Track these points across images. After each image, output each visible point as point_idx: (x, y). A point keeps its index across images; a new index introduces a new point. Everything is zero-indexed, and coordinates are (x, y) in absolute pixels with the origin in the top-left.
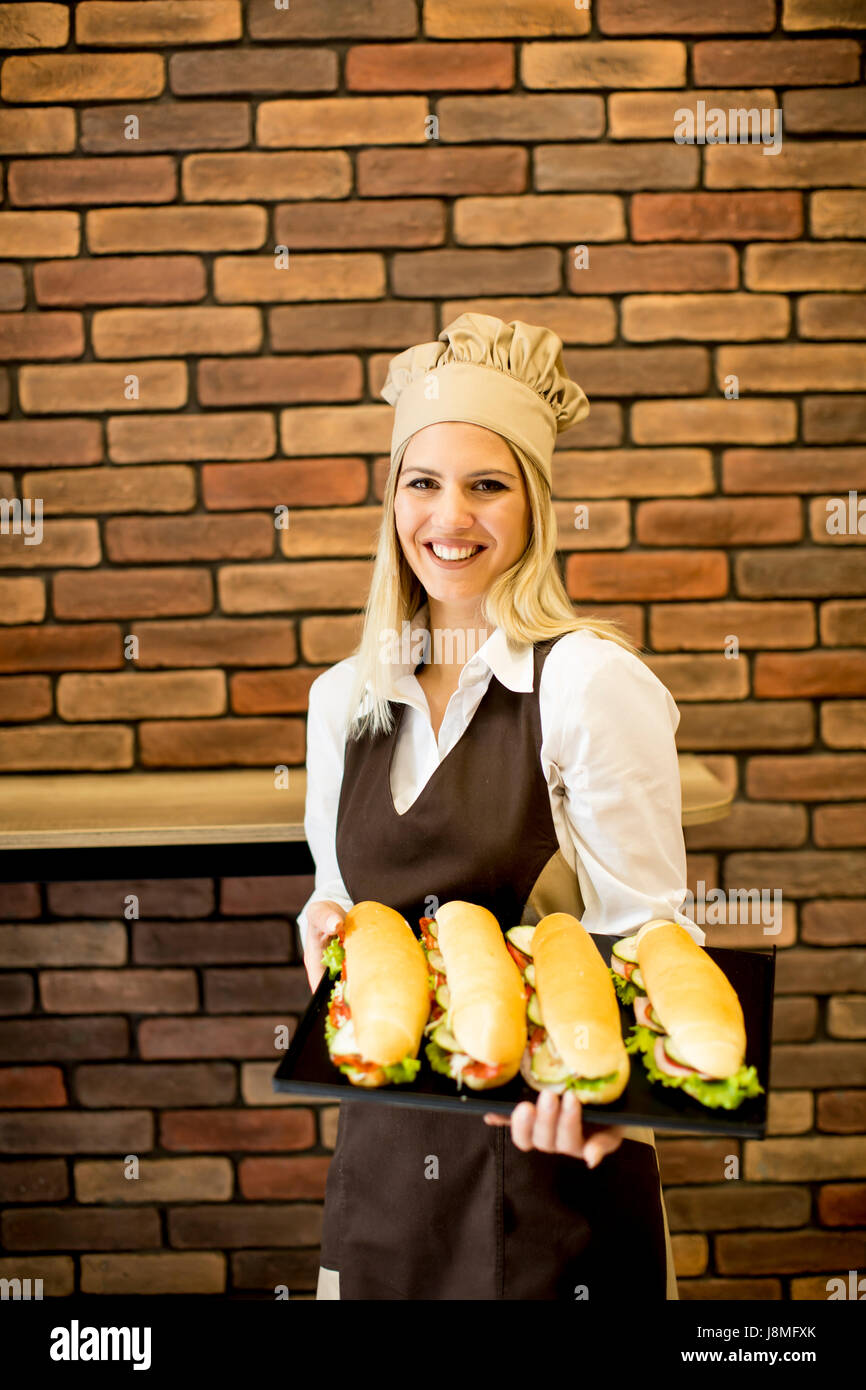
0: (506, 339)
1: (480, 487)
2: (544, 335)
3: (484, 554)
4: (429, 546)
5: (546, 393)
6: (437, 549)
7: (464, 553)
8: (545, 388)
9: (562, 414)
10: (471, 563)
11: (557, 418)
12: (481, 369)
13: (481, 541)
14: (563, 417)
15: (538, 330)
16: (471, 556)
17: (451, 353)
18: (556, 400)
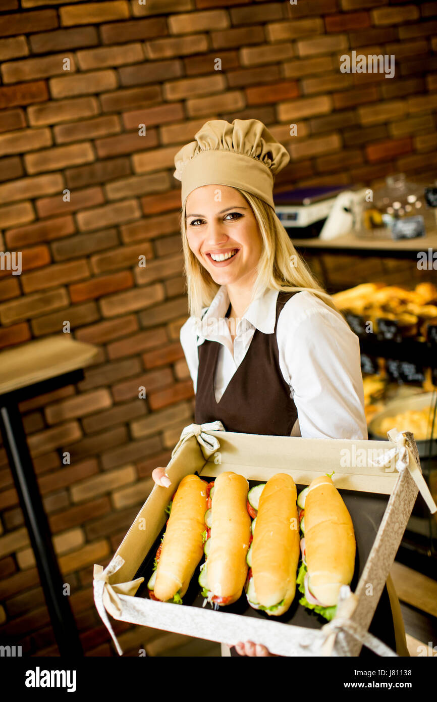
0: (230, 132)
1: (229, 217)
2: (252, 125)
3: (239, 253)
4: (209, 255)
5: (259, 156)
6: (213, 256)
7: (228, 256)
8: (258, 153)
9: (272, 165)
10: (232, 261)
11: (270, 168)
12: (218, 152)
13: (235, 247)
14: (273, 167)
15: (248, 122)
16: (232, 256)
17: (200, 148)
18: (266, 158)
